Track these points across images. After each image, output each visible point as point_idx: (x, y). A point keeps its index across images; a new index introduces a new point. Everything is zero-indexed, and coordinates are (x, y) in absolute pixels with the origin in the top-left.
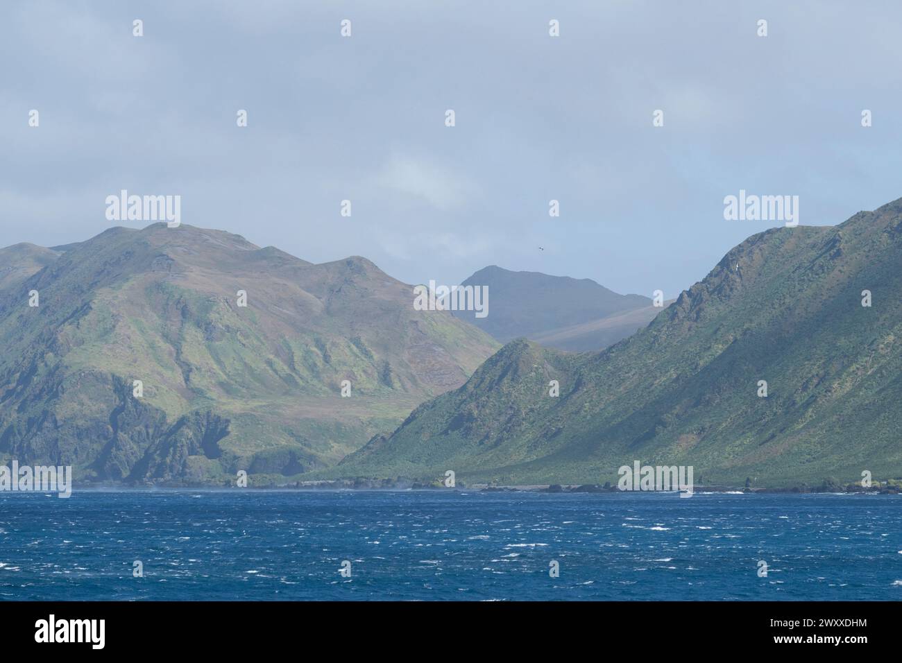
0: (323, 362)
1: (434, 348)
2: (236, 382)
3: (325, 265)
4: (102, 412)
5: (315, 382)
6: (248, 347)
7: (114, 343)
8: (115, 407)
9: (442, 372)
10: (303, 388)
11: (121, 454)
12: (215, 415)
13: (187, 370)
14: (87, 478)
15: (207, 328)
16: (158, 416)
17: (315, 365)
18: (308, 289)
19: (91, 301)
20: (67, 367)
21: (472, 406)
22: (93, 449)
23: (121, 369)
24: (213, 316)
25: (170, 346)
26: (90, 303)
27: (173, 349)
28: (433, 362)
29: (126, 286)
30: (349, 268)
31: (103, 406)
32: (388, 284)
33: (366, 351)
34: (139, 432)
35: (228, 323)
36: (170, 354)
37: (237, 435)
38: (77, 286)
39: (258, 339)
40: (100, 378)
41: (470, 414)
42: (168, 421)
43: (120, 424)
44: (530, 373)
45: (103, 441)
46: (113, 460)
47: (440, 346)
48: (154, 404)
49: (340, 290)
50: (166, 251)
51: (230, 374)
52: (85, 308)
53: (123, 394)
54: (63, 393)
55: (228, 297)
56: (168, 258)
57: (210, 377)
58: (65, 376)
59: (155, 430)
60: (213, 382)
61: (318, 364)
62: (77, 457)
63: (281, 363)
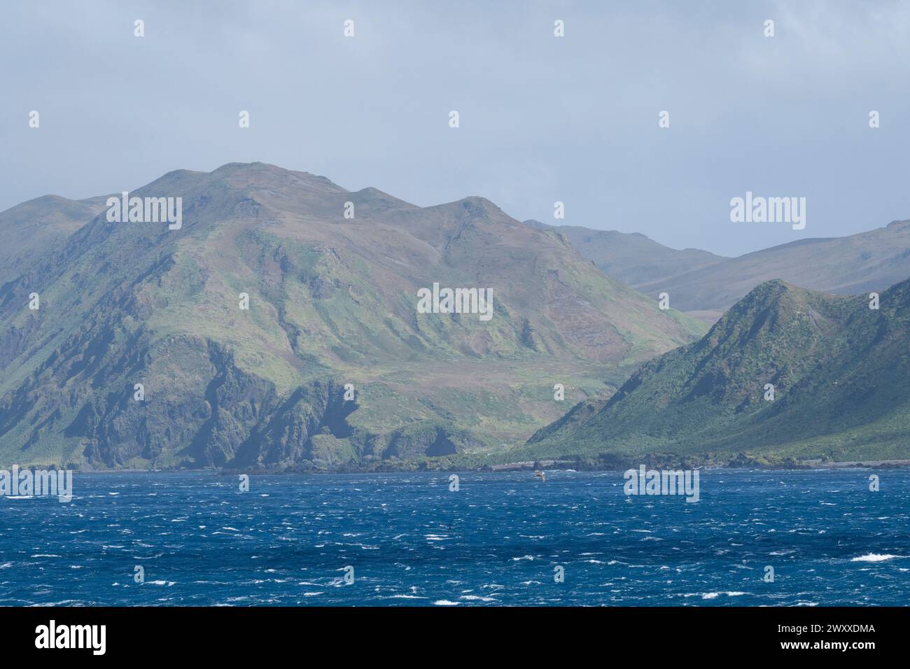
0: (451, 321)
1: (579, 302)
2: (352, 346)
3: (438, 207)
4: (198, 384)
5: (444, 345)
6: (362, 305)
7: (205, 303)
8: (212, 378)
9: (590, 330)
10: (431, 352)
11: (224, 435)
12: (338, 386)
13: (294, 334)
14: (183, 464)
15: (314, 283)
16: (266, 389)
17: (442, 324)
18: (422, 237)
19: (172, 254)
20: (151, 332)
21: (723, 364)
22: (188, 429)
23: (218, 333)
24: (319, 269)
25: (271, 306)
26: (172, 256)
27: (274, 309)
28: (580, 319)
29: (212, 235)
30: (466, 211)
31: (198, 377)
32: (513, 227)
33: (500, 307)
34: (243, 407)
35: (337, 276)
36: (272, 315)
37: (369, 409)
38: (142, 239)
39: (374, 295)
40: (194, 344)
41: (721, 374)
42: (279, 394)
43: (220, 398)
44: (792, 321)
45: (200, 420)
46: (214, 443)
47: (586, 299)
48: (259, 375)
49: (459, 236)
50: (251, 195)
51: (344, 337)
52: (165, 263)
53: (222, 363)
54: (150, 363)
55: (335, 247)
56: (254, 203)
57: (320, 340)
58: (150, 343)
59: (262, 406)
60: (325, 346)
61: (446, 323)
62: (169, 439)
63: (402, 323)
